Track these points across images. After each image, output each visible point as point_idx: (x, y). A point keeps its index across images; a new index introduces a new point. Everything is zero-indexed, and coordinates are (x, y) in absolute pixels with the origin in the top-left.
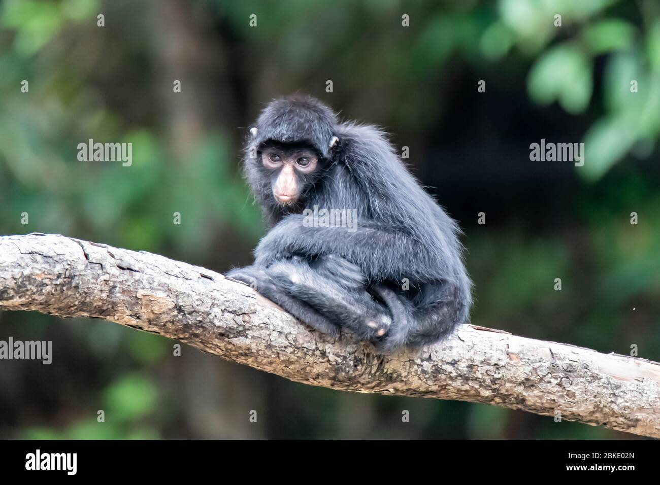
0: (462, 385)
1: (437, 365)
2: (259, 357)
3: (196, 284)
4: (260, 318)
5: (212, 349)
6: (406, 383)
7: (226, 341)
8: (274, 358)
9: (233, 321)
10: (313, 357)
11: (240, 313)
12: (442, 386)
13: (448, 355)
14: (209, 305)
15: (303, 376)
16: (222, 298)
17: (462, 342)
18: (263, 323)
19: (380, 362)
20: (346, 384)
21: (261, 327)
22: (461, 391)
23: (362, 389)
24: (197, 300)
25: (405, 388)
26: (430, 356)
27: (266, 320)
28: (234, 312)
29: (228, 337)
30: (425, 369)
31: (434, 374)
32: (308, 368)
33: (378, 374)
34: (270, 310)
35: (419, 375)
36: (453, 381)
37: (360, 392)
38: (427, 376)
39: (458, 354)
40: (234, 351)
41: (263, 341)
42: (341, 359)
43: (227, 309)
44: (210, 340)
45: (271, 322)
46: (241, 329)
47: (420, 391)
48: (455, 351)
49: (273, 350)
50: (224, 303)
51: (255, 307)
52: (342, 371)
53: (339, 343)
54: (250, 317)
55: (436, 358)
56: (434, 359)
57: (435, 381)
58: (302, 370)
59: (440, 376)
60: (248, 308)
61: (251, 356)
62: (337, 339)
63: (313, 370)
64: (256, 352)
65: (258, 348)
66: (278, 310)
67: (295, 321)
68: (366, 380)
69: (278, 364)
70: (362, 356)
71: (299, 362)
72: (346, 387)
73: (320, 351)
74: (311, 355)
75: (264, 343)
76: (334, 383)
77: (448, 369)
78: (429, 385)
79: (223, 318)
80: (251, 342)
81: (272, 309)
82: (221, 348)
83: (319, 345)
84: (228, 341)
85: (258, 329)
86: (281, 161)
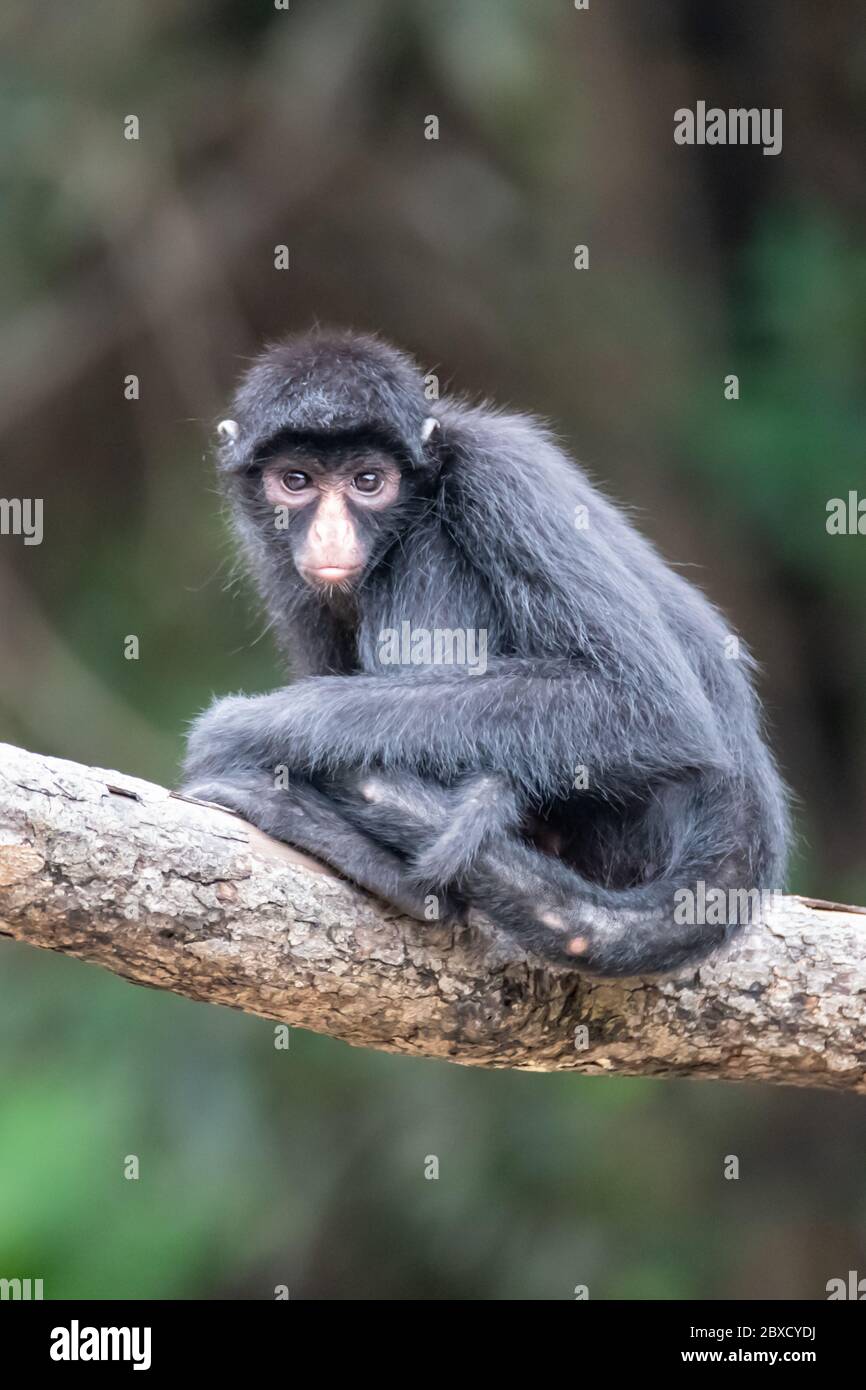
0: (782, 1045)
1: (715, 997)
2: (264, 986)
3: (95, 810)
4: (260, 889)
5: (146, 972)
6: (640, 1044)
7: (177, 950)
8: (301, 988)
9: (194, 900)
10: (400, 983)
11: (210, 878)
12: (731, 1050)
13: (742, 972)
14: (132, 861)
15: (379, 1032)
16: (164, 844)
17: (777, 941)
18: (270, 903)
19: (569, 991)
20: (488, 1048)
21: (265, 912)
22: (780, 1059)
23: (531, 1062)
24: (101, 850)
25: (639, 1056)
26: (697, 976)
27: (277, 895)
28: (193, 878)
29: (182, 938)
30: (686, 1008)
31: (708, 1020)
32: (389, 1012)
33: (566, 1020)
34: (285, 871)
35: (672, 1022)
36: (757, 1037)
37: (526, 1069)
39: (768, 970)
40: (199, 974)
41: (271, 947)
42: (470, 987)
43: (177, 869)
44: (138, 948)
45: (290, 898)
46: (214, 917)
47: (677, 1062)
48: (759, 961)
49: (299, 969)
50: (169, 856)
51: (247, 864)
52: (475, 1017)
53: (464, 948)
54: (236, 889)
55: (714, 979)
56: (707, 984)
57: (712, 1037)
58: (374, 1018)
59: (726, 1025)
60: (231, 866)
61: (244, 986)
62: (457, 938)
63: (402, 1015)
64: (255, 974)
65: (259, 965)
66: (307, 870)
67: (351, 897)
68: (536, 1038)
69: (314, 1004)
70: (523, 978)
71: (364, 997)
72: (489, 1056)
73: (415, 967)
74: (393, 979)
75: (274, 953)
76: (456, 1048)
77: (743, 1006)
78: (700, 1048)
79: (167, 891)
80: (241, 951)
81: (290, 868)
82: (168, 967)
83: (413, 953)
84: (184, 949)
85: (256, 917)
86: (313, 486)
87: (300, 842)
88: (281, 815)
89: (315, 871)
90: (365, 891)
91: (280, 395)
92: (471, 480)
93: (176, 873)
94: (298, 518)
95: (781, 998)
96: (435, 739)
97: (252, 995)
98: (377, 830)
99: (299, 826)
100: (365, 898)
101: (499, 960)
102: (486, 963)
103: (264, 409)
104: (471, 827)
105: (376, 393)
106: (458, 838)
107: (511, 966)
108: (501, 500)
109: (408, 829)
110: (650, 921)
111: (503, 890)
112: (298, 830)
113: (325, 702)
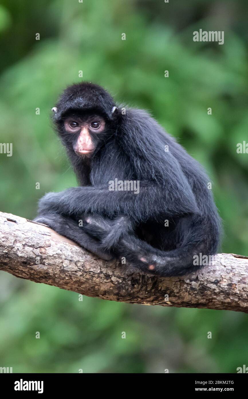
0: (225, 299)
1: (203, 284)
2: (56, 279)
3: (3, 226)
4: (54, 250)
5: (20, 274)
6: (179, 297)
7: (28, 268)
8: (68, 279)
9: (32, 253)
10: (99, 278)
11: (38, 246)
12: (209, 300)
13: (212, 277)
14: (13, 241)
15: (94, 293)
16: (23, 236)
17: (223, 267)
18: (57, 254)
19: (154, 281)
20: (128, 298)
21: (55, 257)
22: (225, 303)
23: (144, 303)
24: (3, 238)
25: (179, 301)
26: (197, 277)
27: (59, 252)
28: (32, 246)
29: (29, 264)
30: (194, 287)
31: (201, 291)
32: (96, 287)
33: (153, 290)
34: (62, 244)
35: (189, 291)
36: (217, 296)
38: (196, 292)
39: (220, 276)
40: (36, 275)
41: (57, 267)
42: (121, 280)
43: (27, 244)
44: (16, 267)
45: (63, 253)
46: (39, 258)
47: (192, 303)
48: (217, 273)
49: (66, 274)
50: (25, 240)
51: (50, 242)
52: (123, 289)
53: (120, 268)
54: (46, 250)
55: (203, 279)
56: (200, 280)
57: (202, 296)
58: (92, 289)
59: (207, 293)
60: (44, 243)
61: (50, 278)
62: (117, 265)
63: (100, 288)
64: (53, 275)
65: (54, 272)
66: (69, 244)
67: (83, 253)
68: (144, 295)
69: (72, 284)
70: (138, 277)
71: (88, 282)
72: (129, 301)
73: (104, 274)
74: (97, 277)
75: (58, 269)
76: (118, 298)
77: (212, 287)
78: (199, 299)
79: (24, 250)
80: (48, 268)
81: (64, 243)
82: (26, 273)
83: (103, 270)
84: (30, 267)
85: (52, 258)
86: (79, 126)
87: (68, 236)
88: (62, 227)
89: (72, 245)
90: (87, 251)
91: (69, 99)
92: (125, 127)
93: (27, 245)
94: (75, 136)
95: (224, 284)
96: (107, 204)
97: (53, 281)
98: (90, 233)
99: (67, 231)
100: (88, 253)
101: (130, 272)
102: (126, 273)
103: (64, 103)
104: (117, 232)
105: (98, 99)
106: (113, 235)
107: (134, 274)
108: (133, 134)
109: (99, 232)
110: (175, 260)
111: (127, 250)
112: (67, 232)
113: (74, 194)
